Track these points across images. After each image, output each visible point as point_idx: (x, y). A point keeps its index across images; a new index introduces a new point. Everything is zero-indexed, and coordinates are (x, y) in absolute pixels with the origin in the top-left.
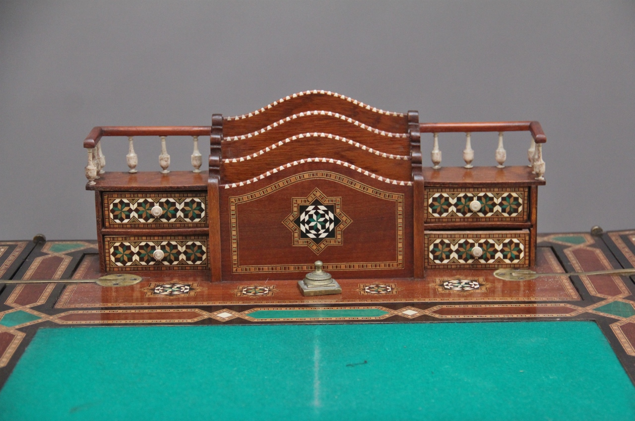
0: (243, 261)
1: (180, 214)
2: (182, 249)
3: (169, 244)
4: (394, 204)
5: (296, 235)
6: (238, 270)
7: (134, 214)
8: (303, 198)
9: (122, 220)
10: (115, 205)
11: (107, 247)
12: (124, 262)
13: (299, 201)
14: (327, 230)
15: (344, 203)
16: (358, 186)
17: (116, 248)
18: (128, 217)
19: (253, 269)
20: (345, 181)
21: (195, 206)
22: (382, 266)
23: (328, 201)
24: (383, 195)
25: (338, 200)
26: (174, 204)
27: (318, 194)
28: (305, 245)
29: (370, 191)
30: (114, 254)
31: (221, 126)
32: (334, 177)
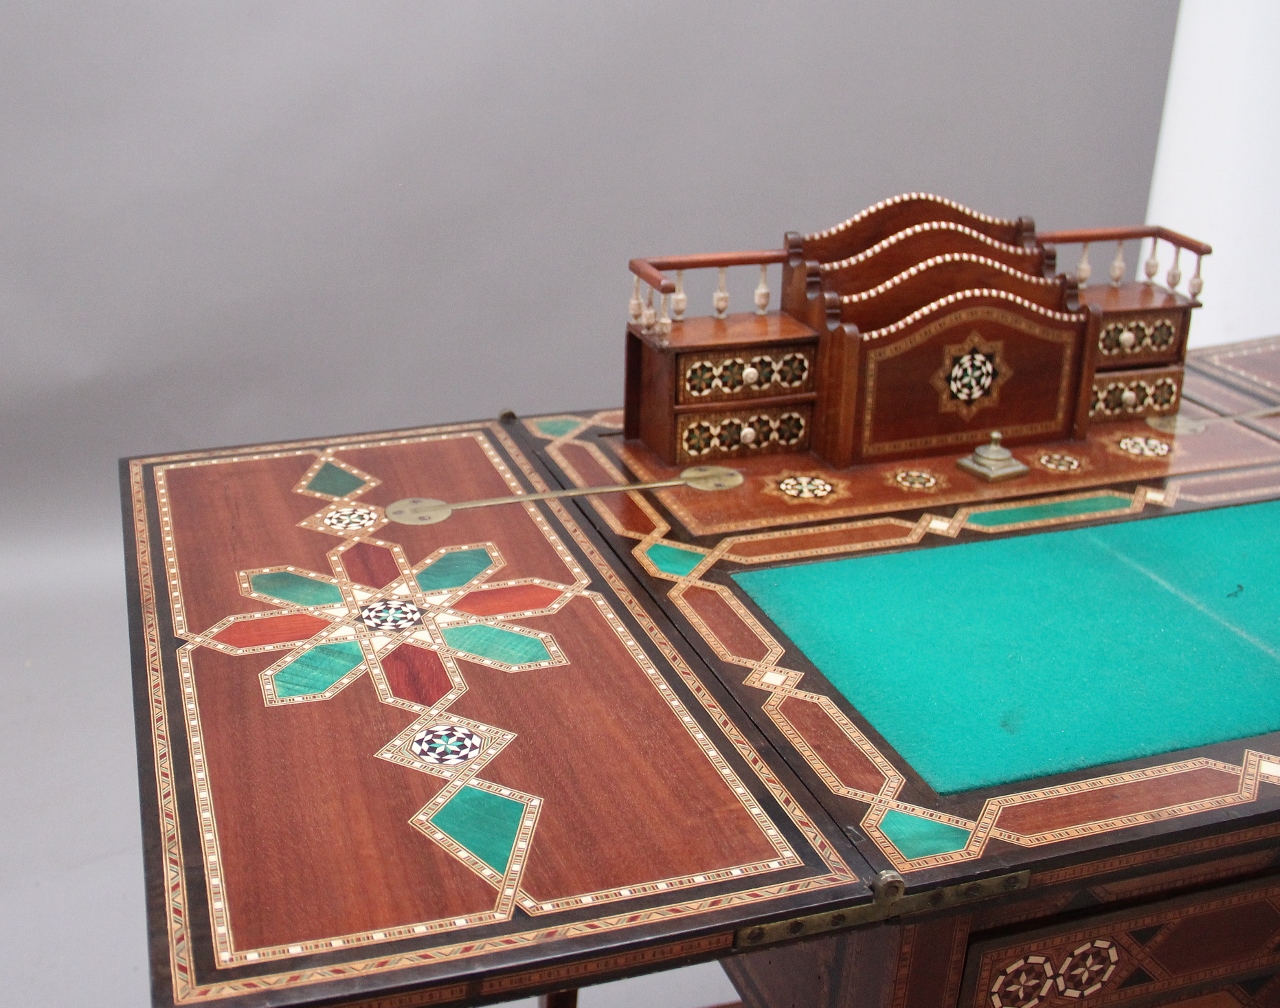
0: (877, 437)
1: (776, 377)
2: (774, 425)
3: (759, 420)
4: (1061, 347)
5: (945, 397)
6: (868, 449)
7: (717, 382)
8: (958, 346)
9: (700, 391)
10: (694, 372)
11: (679, 431)
12: (699, 450)
13: (952, 350)
14: (982, 388)
15: (1007, 350)
16: (1024, 326)
17: (691, 431)
18: (709, 386)
19: (887, 447)
20: (1009, 319)
21: (796, 364)
22: (1039, 428)
23: (986, 348)
24: (1052, 335)
25: (999, 345)
26: (769, 364)
27: (976, 340)
28: (954, 409)
29: (1037, 331)
30: (688, 440)
31: (800, 249)
32: (996, 315)
